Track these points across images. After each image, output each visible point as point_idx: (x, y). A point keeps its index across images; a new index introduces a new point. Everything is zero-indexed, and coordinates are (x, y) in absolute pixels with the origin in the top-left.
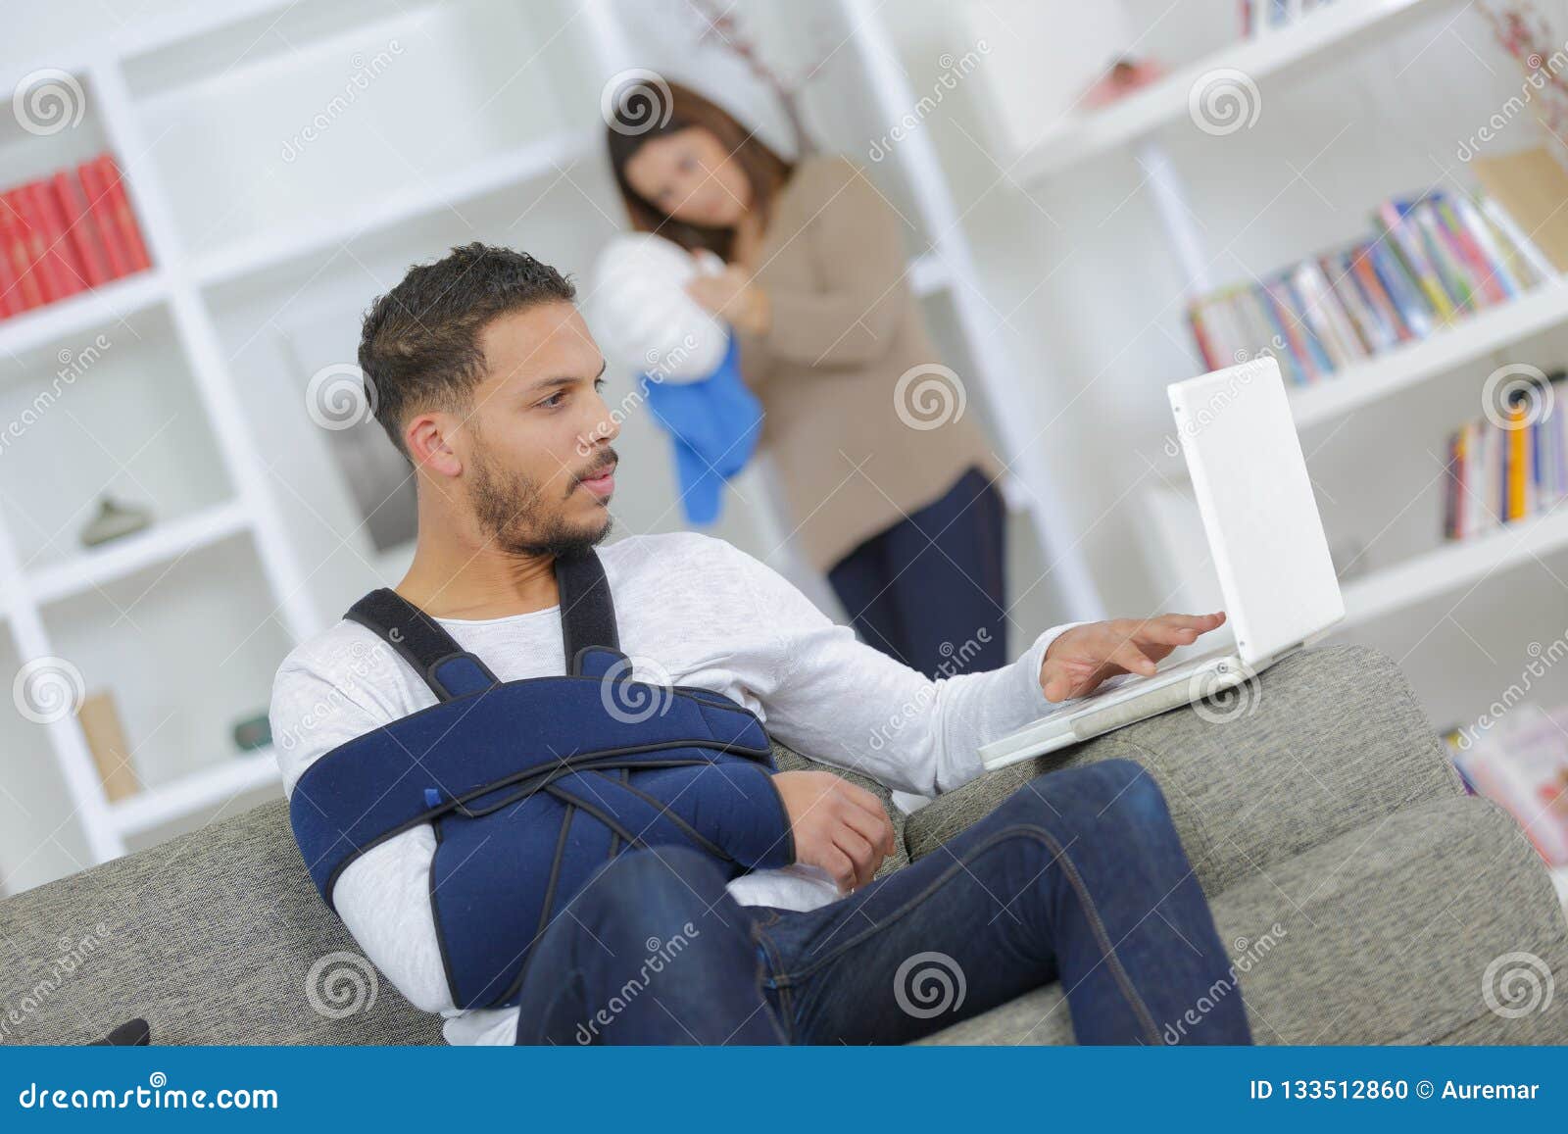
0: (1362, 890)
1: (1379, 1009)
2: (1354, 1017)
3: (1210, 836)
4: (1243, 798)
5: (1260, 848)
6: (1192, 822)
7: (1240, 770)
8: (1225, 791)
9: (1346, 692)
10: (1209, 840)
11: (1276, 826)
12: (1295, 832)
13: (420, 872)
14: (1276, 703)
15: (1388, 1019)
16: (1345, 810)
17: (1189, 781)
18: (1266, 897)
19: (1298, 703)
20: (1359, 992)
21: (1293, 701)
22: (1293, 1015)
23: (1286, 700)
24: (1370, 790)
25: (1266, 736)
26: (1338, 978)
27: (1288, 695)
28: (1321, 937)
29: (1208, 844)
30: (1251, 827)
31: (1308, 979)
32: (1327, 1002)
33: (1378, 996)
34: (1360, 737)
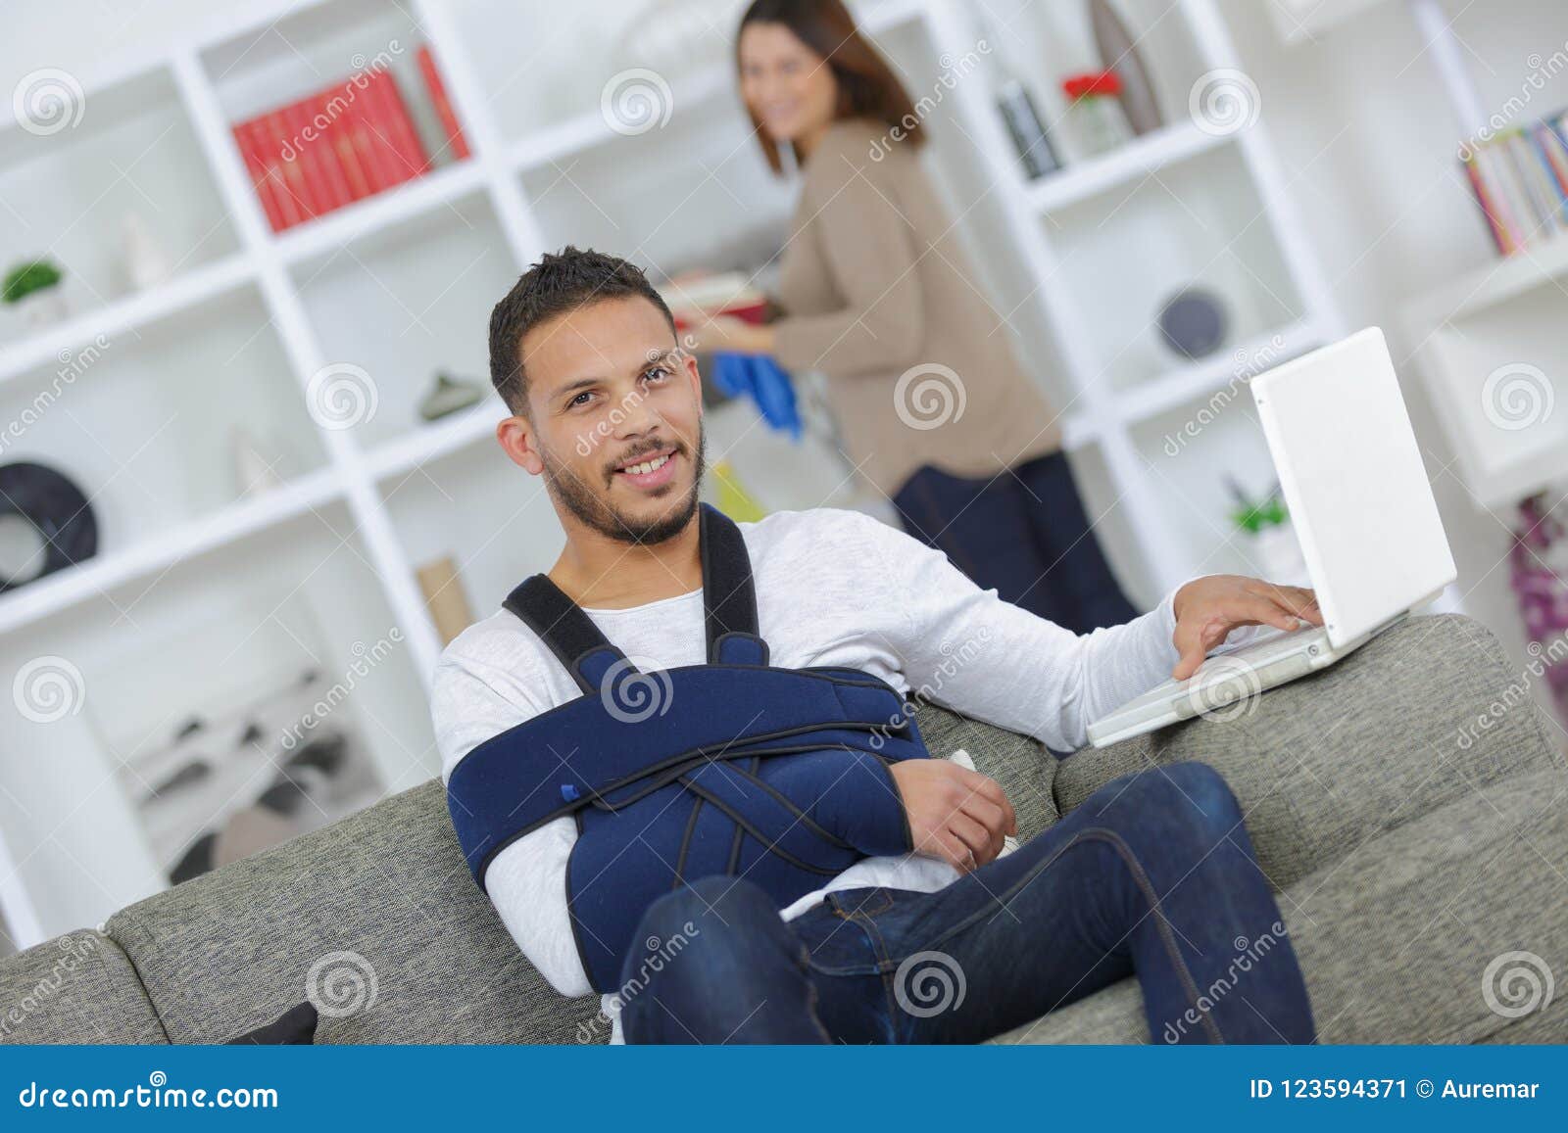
0: (1441, 874)
1: (1460, 993)
2: (1434, 1001)
3: (1302, 816)
4: (1334, 778)
5: (1352, 826)
6: (1284, 802)
7: (1331, 750)
8: (1317, 771)
9: (1439, 666)
10: (1301, 819)
11: (1368, 804)
12: (1387, 809)
13: (559, 865)
14: (1369, 679)
15: (1469, 1001)
16: (1438, 785)
17: (1281, 763)
18: (1346, 883)
19: (1390, 680)
20: (1439, 976)
21: (1386, 678)
22: (1371, 1001)
23: (1379, 676)
24: (1462, 763)
25: (1357, 715)
26: (1419, 962)
27: (1381, 672)
28: (1398, 923)
29: (1300, 824)
30: (1343, 806)
31: (1388, 965)
32: (1408, 987)
33: (1458, 979)
34: (1452, 712)
